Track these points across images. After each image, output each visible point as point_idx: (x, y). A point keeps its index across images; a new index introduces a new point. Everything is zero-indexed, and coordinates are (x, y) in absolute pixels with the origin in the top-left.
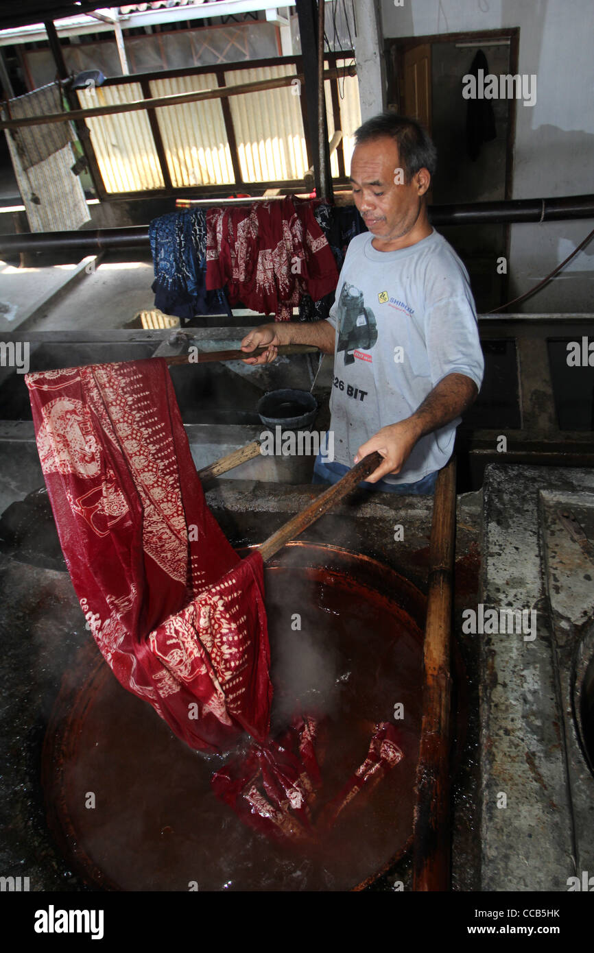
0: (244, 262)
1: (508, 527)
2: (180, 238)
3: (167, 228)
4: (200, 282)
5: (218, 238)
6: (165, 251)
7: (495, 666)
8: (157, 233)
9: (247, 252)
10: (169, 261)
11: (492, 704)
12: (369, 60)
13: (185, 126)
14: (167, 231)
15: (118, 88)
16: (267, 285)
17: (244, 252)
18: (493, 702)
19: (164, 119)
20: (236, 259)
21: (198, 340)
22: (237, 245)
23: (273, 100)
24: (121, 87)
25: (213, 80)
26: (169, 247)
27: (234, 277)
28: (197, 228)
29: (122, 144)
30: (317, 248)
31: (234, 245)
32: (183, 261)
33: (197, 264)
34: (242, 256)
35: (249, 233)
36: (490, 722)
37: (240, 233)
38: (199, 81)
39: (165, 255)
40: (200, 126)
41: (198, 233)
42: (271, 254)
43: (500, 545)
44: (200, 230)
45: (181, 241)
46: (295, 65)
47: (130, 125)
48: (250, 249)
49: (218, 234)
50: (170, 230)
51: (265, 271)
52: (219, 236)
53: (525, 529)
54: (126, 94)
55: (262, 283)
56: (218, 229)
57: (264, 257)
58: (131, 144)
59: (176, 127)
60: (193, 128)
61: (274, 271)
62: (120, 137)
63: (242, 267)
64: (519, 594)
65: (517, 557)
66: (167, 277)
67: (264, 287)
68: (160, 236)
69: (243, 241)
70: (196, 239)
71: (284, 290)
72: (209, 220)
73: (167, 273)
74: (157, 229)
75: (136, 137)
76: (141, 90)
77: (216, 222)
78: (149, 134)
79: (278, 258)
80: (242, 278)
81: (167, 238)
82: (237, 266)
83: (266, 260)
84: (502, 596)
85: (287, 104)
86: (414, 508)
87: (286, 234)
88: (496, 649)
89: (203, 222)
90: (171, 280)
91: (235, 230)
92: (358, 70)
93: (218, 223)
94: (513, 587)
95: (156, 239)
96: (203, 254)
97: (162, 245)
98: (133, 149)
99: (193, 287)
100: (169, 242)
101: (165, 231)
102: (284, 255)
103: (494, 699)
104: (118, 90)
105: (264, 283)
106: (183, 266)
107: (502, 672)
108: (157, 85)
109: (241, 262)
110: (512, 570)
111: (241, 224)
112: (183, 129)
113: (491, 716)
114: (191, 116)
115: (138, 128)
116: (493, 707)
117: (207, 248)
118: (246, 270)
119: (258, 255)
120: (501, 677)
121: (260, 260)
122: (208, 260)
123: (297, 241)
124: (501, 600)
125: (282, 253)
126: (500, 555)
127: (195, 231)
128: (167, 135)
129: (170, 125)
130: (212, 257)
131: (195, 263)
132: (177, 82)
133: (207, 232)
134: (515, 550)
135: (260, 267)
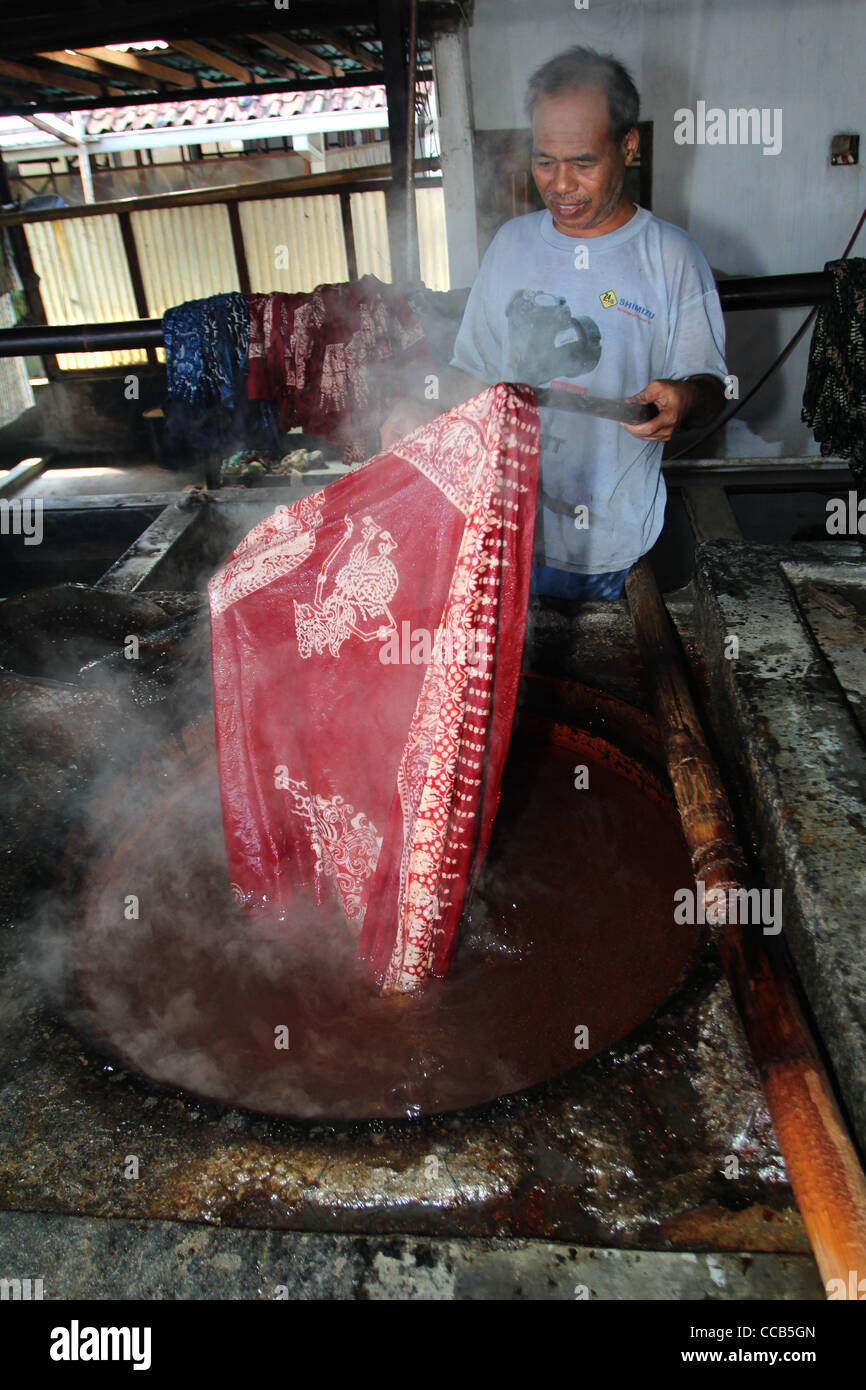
0: (305, 360)
1: (746, 597)
2: (210, 327)
3: (191, 316)
4: (239, 387)
5: (265, 329)
6: (186, 349)
7: (772, 732)
8: (174, 324)
9: (308, 347)
10: (192, 362)
11: (780, 771)
12: (458, 149)
13: (180, 276)
14: (190, 320)
15: (84, 221)
16: (336, 395)
17: (305, 348)
18: (780, 768)
19: (149, 265)
20: (292, 359)
21: (222, 503)
22: (293, 339)
23: (306, 242)
24: (89, 219)
25: (223, 213)
26: (192, 342)
27: (288, 384)
28: (235, 314)
29: (86, 301)
30: (409, 342)
31: (289, 339)
32: (215, 360)
33: (235, 365)
34: (301, 352)
35: (313, 321)
36: (782, 789)
37: (298, 322)
38: (202, 214)
39: (186, 353)
40: (201, 277)
41: (237, 321)
42: (343, 349)
43: (741, 615)
44: (240, 318)
45: (212, 330)
46: (338, 196)
47: (99, 272)
48: (312, 343)
49: (265, 324)
50: (194, 320)
51: (334, 374)
52: (268, 327)
53: (772, 599)
54: (95, 230)
55: (329, 392)
56: (266, 316)
57: (333, 353)
58: (100, 299)
59: (167, 277)
60: (191, 281)
61: (347, 375)
62: (84, 290)
63: (301, 368)
64: (782, 660)
65: (767, 625)
66: (189, 384)
67: (333, 399)
68: (179, 328)
69: (303, 332)
70: (233, 330)
71: (362, 401)
72: (253, 304)
73: (188, 379)
74: (174, 319)
75: (108, 290)
76: (118, 225)
77: (263, 308)
78: (126, 286)
79: (354, 353)
80: (300, 383)
81: (190, 330)
82: (293, 367)
83: (336, 358)
84: (759, 663)
85: (326, 248)
86: (596, 612)
87: (365, 322)
88: (767, 715)
89: (243, 307)
90: (194, 388)
91: (292, 319)
92: (443, 163)
93: (267, 309)
94: (771, 653)
95: (173, 332)
96: (244, 350)
97: (182, 341)
98: (102, 308)
99: (228, 395)
100: (194, 335)
101: (186, 320)
102: (362, 351)
103: (781, 765)
104: (84, 224)
105: (333, 392)
106: (214, 367)
107: (783, 738)
108: (141, 218)
109: (300, 361)
110: (764, 637)
111: (299, 311)
112: (176, 280)
113: (781, 783)
114: (189, 262)
115: (110, 279)
116: (781, 774)
117: (250, 341)
118: (307, 373)
119: (324, 351)
120: (783, 742)
121: (327, 358)
122: (251, 357)
123: (381, 331)
124: (758, 667)
125: (360, 348)
126: (743, 624)
127: (233, 318)
128: (153, 286)
129: (157, 275)
130: (257, 353)
131: (232, 363)
132: (171, 215)
133: (249, 320)
134: (763, 619)
135: (327, 368)
